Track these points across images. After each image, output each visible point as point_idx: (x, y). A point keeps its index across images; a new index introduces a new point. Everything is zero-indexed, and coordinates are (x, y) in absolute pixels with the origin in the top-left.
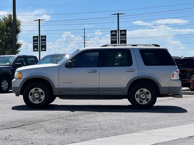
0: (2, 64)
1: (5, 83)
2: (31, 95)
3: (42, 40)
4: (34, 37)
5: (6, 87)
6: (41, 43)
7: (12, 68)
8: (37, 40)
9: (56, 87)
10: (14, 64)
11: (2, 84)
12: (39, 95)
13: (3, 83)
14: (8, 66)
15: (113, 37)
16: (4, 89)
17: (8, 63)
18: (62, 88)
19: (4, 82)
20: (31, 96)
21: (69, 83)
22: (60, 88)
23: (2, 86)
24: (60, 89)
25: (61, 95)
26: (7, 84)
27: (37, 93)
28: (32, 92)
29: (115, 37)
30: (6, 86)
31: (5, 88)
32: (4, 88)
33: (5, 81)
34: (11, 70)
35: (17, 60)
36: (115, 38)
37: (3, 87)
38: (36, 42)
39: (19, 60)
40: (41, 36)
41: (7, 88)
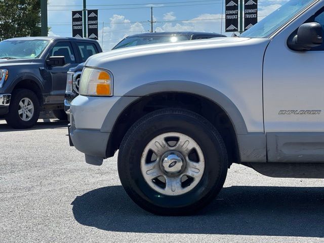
0: (19, 58)
1: (26, 103)
2: (148, 161)
3: (90, 19)
4: (74, 13)
5: (29, 114)
6: (88, 25)
7: (43, 68)
8: (80, 19)
9: (251, 129)
10: (48, 58)
11: (20, 108)
12: (183, 160)
13: (21, 103)
14: (32, 63)
15: (231, 12)
16: (24, 119)
17: (33, 56)
18: (276, 135)
19: (23, 102)
20: (151, 166)
21: (303, 112)
22: (266, 135)
23: (20, 112)
24: (266, 138)
25: (271, 159)
26: (31, 107)
27: (172, 153)
28: (154, 149)
29: (234, 12)
30: (30, 111)
31: (27, 117)
32: (24, 116)
33: (27, 100)
34: (42, 72)
35: (52, 50)
36: (233, 14)
37: (21, 115)
38: (79, 23)
39: (56, 49)
40: (88, 11)
41: (31, 115)
